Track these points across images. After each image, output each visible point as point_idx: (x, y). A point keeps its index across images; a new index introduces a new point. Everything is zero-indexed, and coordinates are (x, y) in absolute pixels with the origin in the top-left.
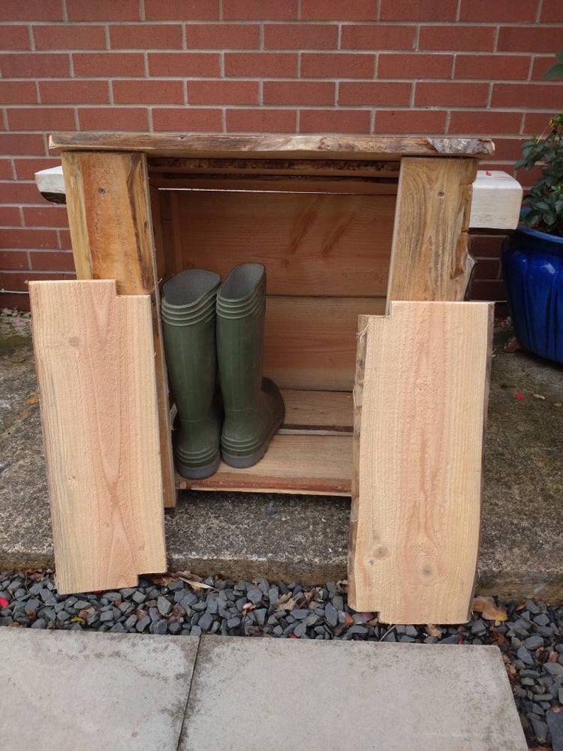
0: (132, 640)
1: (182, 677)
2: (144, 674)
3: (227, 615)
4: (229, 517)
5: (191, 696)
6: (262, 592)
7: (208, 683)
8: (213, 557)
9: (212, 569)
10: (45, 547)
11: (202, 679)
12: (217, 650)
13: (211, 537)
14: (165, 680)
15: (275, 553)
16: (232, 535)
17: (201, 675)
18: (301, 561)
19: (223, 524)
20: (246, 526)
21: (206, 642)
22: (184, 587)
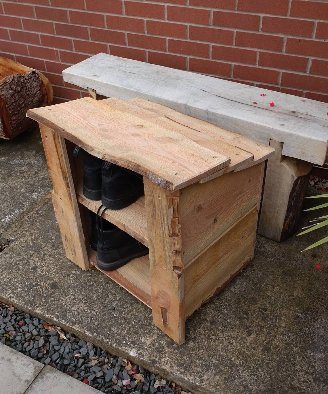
0: (18, 356)
1: (27, 382)
2: (14, 374)
3: (67, 357)
4: (91, 304)
5: (26, 392)
6: (88, 350)
7: (36, 388)
8: (70, 326)
9: (70, 331)
10: (6, 295)
11: (34, 386)
12: (48, 374)
13: (76, 314)
14: (21, 380)
15: (98, 334)
16: (86, 316)
17: (35, 384)
18: (107, 343)
19: (86, 308)
20: (95, 313)
21: (46, 369)
22: (56, 335)
